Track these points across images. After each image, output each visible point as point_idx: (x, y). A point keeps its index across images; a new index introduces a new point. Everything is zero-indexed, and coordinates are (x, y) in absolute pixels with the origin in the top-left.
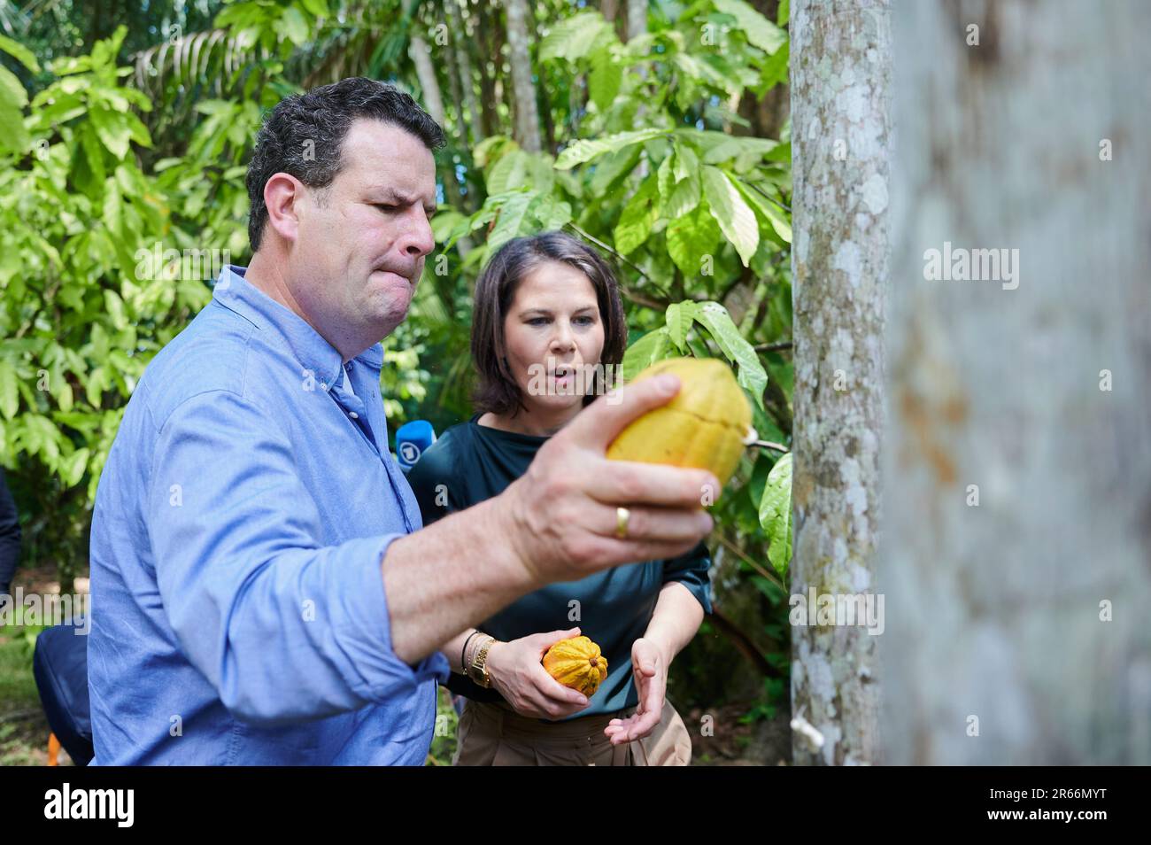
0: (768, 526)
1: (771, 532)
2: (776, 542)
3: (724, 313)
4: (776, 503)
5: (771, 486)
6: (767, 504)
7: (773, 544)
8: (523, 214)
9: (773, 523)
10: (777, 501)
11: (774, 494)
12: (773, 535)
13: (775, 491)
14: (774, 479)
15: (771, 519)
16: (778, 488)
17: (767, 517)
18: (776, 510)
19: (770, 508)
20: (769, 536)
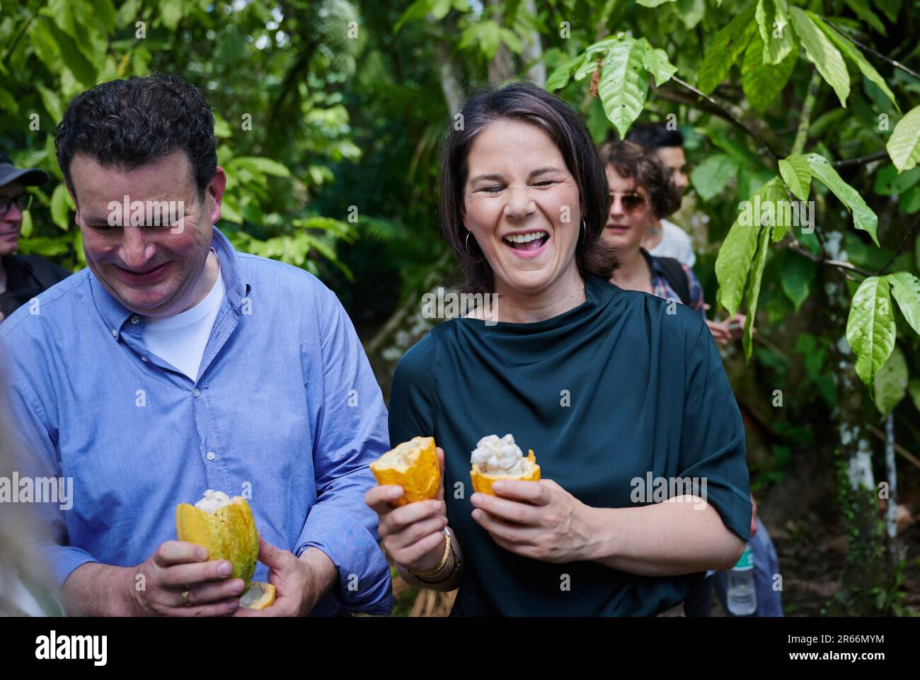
0: (855, 344)
1: (857, 349)
2: (862, 358)
3: (825, 162)
4: (860, 323)
5: (855, 308)
6: (853, 325)
7: (860, 359)
8: (625, 64)
9: (859, 341)
10: (862, 321)
11: (858, 316)
12: (860, 352)
13: (860, 313)
14: (857, 302)
15: (858, 338)
16: (861, 310)
17: (854, 336)
18: (862, 330)
19: (855, 328)
20: (856, 352)
